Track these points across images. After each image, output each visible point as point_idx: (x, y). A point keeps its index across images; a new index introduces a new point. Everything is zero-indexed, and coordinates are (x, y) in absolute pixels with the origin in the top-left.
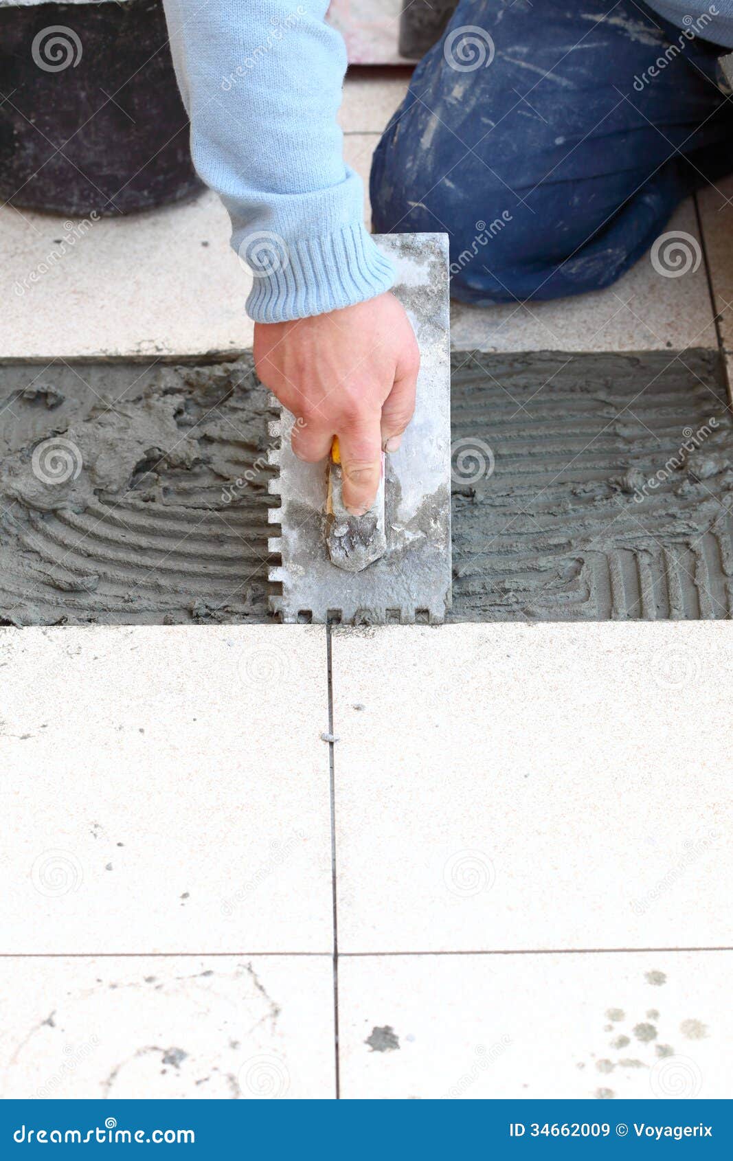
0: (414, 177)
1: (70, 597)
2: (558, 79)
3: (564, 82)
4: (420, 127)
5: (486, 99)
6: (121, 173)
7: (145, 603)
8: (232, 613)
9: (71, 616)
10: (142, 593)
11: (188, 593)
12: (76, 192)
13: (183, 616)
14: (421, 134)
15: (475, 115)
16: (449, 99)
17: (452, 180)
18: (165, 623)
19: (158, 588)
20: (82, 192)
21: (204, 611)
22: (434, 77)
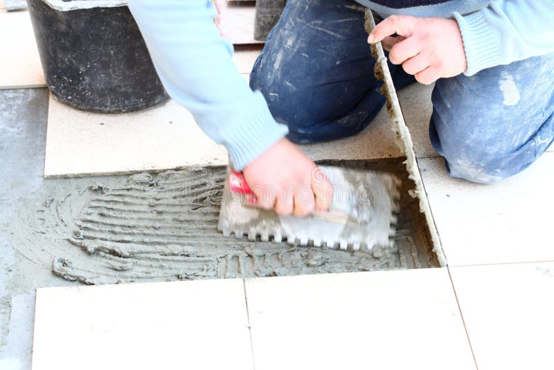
0: (272, 82)
1: (121, 273)
2: (336, 35)
3: (339, 36)
4: (273, 59)
5: (303, 45)
6: (130, 91)
7: (156, 274)
8: (198, 276)
9: (122, 280)
10: (155, 269)
11: (176, 269)
12: (109, 100)
13: (175, 278)
14: (274, 62)
15: (299, 52)
16: (286, 46)
17: (290, 82)
18: (167, 281)
19: (162, 267)
20: (112, 100)
21: (184, 276)
22: (278, 37)
